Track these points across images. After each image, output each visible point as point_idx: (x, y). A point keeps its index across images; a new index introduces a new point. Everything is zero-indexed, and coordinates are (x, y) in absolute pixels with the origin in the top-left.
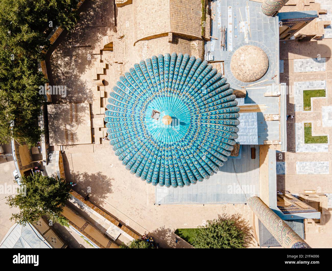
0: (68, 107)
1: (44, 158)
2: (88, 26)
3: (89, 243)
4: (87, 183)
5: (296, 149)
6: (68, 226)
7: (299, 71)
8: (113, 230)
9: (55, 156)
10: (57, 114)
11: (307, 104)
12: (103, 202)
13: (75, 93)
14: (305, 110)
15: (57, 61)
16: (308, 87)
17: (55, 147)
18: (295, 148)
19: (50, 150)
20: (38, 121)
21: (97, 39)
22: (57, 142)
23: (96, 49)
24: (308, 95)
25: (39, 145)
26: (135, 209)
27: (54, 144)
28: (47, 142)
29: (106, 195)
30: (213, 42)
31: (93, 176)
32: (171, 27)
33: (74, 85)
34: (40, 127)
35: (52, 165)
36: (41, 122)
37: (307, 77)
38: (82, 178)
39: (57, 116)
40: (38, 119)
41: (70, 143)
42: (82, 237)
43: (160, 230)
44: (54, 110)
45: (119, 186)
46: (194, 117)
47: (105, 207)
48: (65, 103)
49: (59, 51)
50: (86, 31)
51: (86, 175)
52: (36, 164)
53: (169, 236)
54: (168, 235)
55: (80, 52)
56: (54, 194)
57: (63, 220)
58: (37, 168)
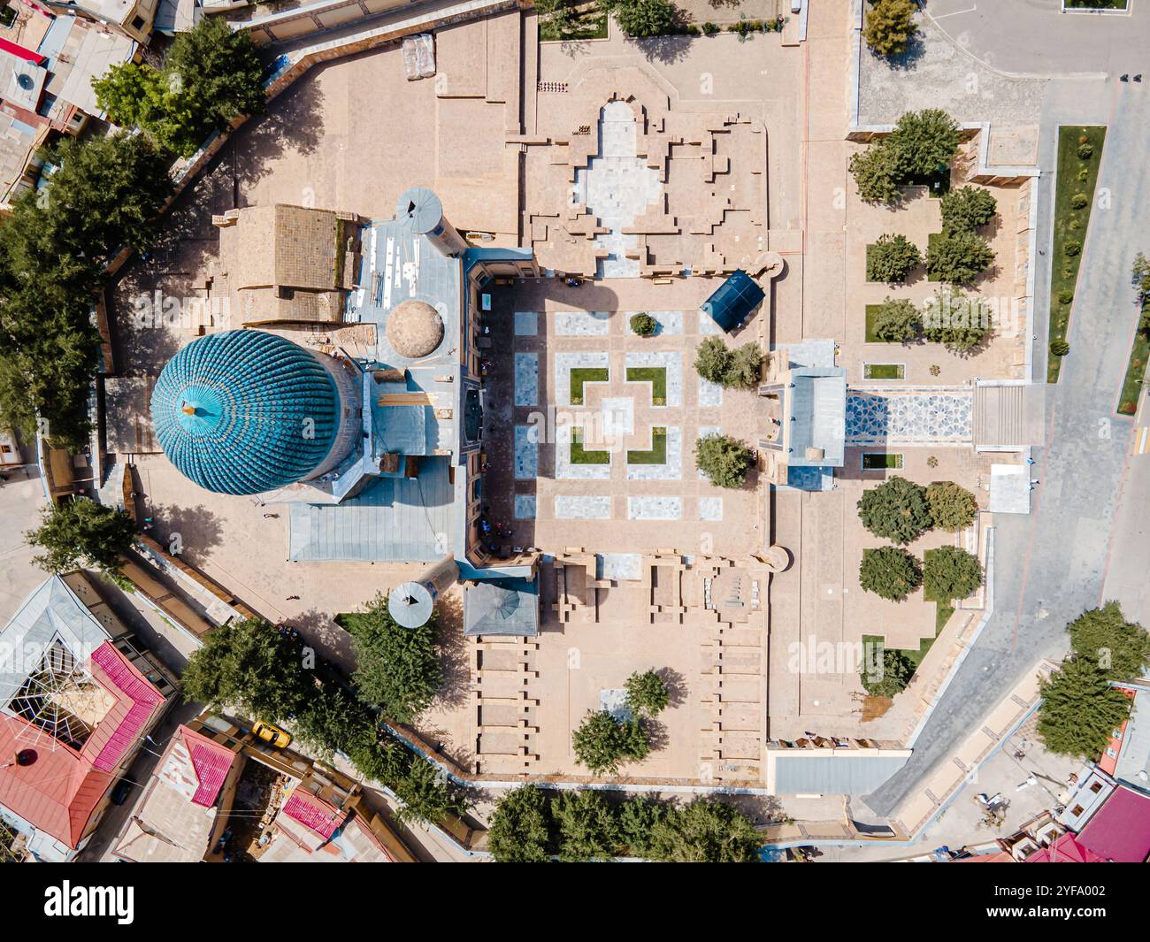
0: (144, 384)
1: (97, 473)
2: (185, 238)
3: (168, 622)
4: (176, 526)
5: (557, 473)
6: (133, 592)
7: (564, 334)
8: (217, 609)
9: (116, 473)
10: (123, 395)
11: (577, 394)
12: (204, 561)
13: (158, 359)
14: (572, 403)
15: (127, 298)
16: (579, 362)
17: (119, 457)
18: (554, 471)
19: (108, 462)
20: (87, 407)
21: (202, 262)
22: (122, 447)
23: (198, 279)
24: (579, 376)
25: (87, 451)
26: (262, 576)
27: (116, 451)
28: (103, 446)
29: (210, 549)
30: (361, 293)
31: (188, 512)
32: (277, 278)
33: (157, 343)
34: (90, 419)
35: (112, 489)
36: (93, 410)
37: (576, 344)
38: (167, 517)
39: (122, 399)
40: (86, 403)
41: (145, 450)
42: (156, 611)
43: (308, 615)
44: (117, 389)
45: (234, 533)
46: (227, 409)
47: (207, 571)
48: (141, 376)
49: (132, 279)
50: (182, 245)
51: (174, 510)
52: (81, 485)
53: (324, 627)
54: (323, 624)
55: (170, 283)
56: (105, 529)
57: (124, 582)
58: (82, 491)
